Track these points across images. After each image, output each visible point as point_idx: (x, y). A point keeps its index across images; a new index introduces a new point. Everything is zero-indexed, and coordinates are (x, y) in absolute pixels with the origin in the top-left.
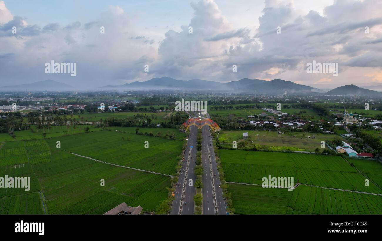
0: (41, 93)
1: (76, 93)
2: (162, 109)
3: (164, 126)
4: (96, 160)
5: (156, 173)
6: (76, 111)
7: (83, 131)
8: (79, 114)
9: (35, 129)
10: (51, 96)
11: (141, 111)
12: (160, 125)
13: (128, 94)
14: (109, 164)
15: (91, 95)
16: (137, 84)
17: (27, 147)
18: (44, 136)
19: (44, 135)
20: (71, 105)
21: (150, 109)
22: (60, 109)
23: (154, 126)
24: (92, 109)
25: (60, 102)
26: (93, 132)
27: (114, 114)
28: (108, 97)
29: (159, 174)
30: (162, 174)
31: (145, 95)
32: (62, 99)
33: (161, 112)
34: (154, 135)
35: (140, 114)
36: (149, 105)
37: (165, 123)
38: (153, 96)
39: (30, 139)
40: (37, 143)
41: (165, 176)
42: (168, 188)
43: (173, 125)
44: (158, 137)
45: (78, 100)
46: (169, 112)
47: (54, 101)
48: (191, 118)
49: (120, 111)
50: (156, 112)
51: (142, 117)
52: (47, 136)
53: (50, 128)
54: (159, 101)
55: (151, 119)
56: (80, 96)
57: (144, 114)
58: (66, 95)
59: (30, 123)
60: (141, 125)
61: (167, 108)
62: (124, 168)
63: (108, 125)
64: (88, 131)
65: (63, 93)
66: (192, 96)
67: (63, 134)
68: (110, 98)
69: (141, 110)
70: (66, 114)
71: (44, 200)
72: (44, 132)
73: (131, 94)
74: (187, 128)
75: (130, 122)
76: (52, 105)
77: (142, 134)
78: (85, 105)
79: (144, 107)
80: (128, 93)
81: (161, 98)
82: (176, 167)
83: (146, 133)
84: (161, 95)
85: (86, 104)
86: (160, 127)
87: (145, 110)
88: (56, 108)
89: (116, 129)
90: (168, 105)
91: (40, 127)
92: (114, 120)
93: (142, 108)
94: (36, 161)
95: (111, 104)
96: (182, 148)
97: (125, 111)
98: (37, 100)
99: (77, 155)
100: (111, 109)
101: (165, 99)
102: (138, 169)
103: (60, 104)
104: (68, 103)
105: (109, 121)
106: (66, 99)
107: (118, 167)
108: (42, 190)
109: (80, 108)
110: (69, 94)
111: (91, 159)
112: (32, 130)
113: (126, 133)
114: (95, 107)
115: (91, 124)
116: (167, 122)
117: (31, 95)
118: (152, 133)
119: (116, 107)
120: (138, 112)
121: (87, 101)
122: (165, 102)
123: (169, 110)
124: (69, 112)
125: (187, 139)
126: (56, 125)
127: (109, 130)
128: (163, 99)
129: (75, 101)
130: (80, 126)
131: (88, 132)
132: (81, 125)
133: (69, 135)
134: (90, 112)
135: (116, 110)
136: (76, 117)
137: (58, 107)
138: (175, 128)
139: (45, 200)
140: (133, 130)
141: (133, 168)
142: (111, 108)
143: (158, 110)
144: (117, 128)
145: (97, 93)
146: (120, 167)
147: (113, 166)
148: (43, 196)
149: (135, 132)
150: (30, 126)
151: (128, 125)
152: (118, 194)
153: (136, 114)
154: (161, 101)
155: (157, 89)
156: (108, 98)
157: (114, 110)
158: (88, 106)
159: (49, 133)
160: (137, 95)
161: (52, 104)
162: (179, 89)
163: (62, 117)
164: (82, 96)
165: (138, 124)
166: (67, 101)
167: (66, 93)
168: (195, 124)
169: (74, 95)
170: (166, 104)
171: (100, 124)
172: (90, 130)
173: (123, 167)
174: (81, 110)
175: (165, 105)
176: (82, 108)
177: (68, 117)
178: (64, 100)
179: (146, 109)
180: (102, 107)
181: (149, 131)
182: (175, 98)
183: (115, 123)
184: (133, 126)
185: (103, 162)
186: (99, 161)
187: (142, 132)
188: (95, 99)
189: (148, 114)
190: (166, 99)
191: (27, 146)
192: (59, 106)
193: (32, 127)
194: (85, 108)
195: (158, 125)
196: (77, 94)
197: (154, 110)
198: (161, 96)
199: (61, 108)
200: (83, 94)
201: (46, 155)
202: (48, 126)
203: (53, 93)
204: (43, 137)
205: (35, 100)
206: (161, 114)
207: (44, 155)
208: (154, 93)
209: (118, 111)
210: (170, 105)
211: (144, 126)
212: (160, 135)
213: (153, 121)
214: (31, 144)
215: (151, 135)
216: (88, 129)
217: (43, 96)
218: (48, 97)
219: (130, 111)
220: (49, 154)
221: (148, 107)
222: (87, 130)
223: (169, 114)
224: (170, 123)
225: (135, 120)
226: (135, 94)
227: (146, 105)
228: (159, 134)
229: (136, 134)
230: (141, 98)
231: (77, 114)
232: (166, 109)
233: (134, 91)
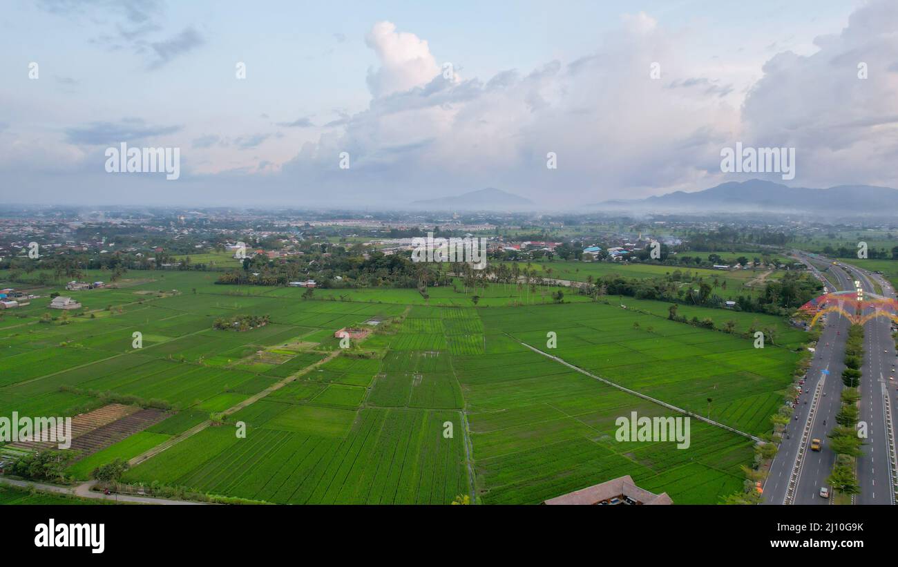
0: (476, 216)
1: (541, 217)
2: (743, 262)
3: (745, 306)
4: (572, 367)
5: (713, 423)
6: (537, 256)
7: (550, 299)
8: (543, 261)
9: (460, 287)
10: (492, 222)
11: (685, 264)
12: (734, 303)
13: (656, 223)
14: (601, 380)
15: (570, 221)
16: (680, 197)
17: (445, 319)
18: (476, 302)
19: (476, 298)
20: (529, 243)
21: (708, 262)
22: (507, 248)
23: (716, 304)
24: (570, 253)
25: (507, 235)
26: (569, 303)
27: (620, 267)
28: (607, 227)
29: (723, 428)
30: (731, 429)
31: (699, 225)
32: (512, 227)
33: (740, 269)
34: (716, 326)
35: (683, 270)
36: (705, 250)
37: (749, 298)
38: (720, 229)
39: (451, 304)
40: (463, 314)
41: (740, 435)
42: (744, 468)
43: (771, 307)
44: (727, 332)
45: (543, 231)
46: (763, 271)
47: (497, 232)
48: (831, 291)
49: (635, 262)
50: (724, 269)
51: (686, 278)
52: (482, 303)
53: (486, 286)
54: (734, 240)
55: (712, 286)
56: (549, 224)
57: (693, 272)
58: (520, 220)
59: (453, 274)
60: (683, 297)
61: (756, 261)
62: (635, 395)
63: (603, 290)
64: (561, 301)
65: (515, 216)
66: (835, 233)
67: (509, 301)
68: (611, 229)
69: (686, 261)
70: (518, 260)
71: (467, 429)
72: (475, 294)
73: (662, 223)
74: (815, 319)
75: (657, 288)
76: (494, 240)
77: (684, 321)
78: (556, 244)
79: (694, 255)
80: (655, 220)
81: (740, 234)
82: (774, 417)
83: (695, 320)
84: (740, 226)
85: (559, 240)
86: (734, 308)
87: (695, 263)
88: (500, 247)
89: (623, 302)
90: (760, 252)
91: (469, 283)
92: (617, 281)
93: (690, 258)
94: (458, 349)
95: (615, 244)
96: (795, 371)
97: (645, 261)
98: (467, 230)
99: (532, 348)
100: (613, 255)
101: (751, 237)
102: (667, 405)
103: (508, 239)
104: (523, 237)
105: (606, 283)
106: (519, 229)
107: (620, 390)
108: (465, 409)
109: (546, 249)
110: (526, 218)
111: (562, 361)
112: (455, 288)
113: (645, 313)
114: (578, 249)
115: (566, 285)
116: (754, 297)
117: (458, 218)
118: (710, 320)
119: (625, 252)
120: (678, 266)
121: (561, 234)
122: (752, 245)
123: (762, 266)
124: (525, 257)
125: (812, 350)
126: (497, 282)
127: (607, 303)
128: (746, 237)
129: (536, 232)
130: (543, 287)
131: (560, 303)
132: (546, 285)
133: (521, 305)
134: (566, 258)
135: (626, 257)
136: (537, 267)
137: (503, 244)
138: (778, 314)
139: (470, 429)
140: (662, 309)
141: (655, 400)
142: (613, 252)
143: (732, 264)
144: (624, 299)
145: (583, 217)
146: (625, 391)
147: (609, 385)
148: (466, 420)
149: (667, 314)
150: (452, 280)
151: (650, 296)
152: (616, 453)
153: (672, 270)
154: (739, 243)
155: (733, 212)
156: (609, 230)
157: (621, 257)
158: (563, 245)
159: (483, 297)
160: (678, 225)
161: (492, 238)
162: (795, 212)
163: (509, 265)
164: (551, 223)
165: (675, 295)
166: (521, 233)
167: (520, 216)
168: (840, 310)
169: (536, 221)
170: (755, 250)
171: (588, 286)
172: (565, 299)
173: (631, 394)
174: (549, 255)
175: (753, 252)
176: (550, 249)
177: (522, 266)
178: (515, 231)
179: (698, 260)
180: (593, 250)
181: (705, 315)
182: (782, 235)
183: (620, 289)
184: (663, 299)
185: (587, 373)
186: (579, 370)
187: (684, 317)
188: (578, 230)
189: (704, 273)
190: (755, 238)
191: (446, 317)
192: (505, 242)
193: (456, 281)
194: (557, 249)
195: (728, 303)
196: (541, 220)
197: (721, 262)
198: (742, 230)
199: (510, 246)
200: (553, 219)
201: (476, 340)
202: (483, 283)
203: (496, 216)
204: (474, 304)
205: (464, 229)
206: (738, 274)
207: (473, 339)
208: (722, 221)
209: (629, 260)
210: (766, 253)
211: (691, 301)
212: (732, 329)
213: (716, 291)
214: (452, 314)
215: (708, 326)
216: (560, 295)
217: (478, 222)
218: (487, 224)
219: (660, 263)
220: (481, 338)
221: (704, 256)
222: (558, 298)
223: (762, 276)
224: (762, 301)
225: (669, 285)
226: (672, 222)
227: (698, 249)
228: (731, 325)
229: (671, 318)
230: (687, 233)
231: (539, 261)
232: (754, 263)
233: (671, 216)
